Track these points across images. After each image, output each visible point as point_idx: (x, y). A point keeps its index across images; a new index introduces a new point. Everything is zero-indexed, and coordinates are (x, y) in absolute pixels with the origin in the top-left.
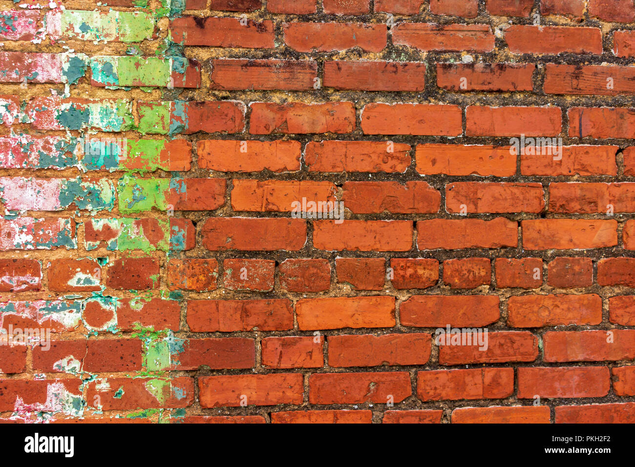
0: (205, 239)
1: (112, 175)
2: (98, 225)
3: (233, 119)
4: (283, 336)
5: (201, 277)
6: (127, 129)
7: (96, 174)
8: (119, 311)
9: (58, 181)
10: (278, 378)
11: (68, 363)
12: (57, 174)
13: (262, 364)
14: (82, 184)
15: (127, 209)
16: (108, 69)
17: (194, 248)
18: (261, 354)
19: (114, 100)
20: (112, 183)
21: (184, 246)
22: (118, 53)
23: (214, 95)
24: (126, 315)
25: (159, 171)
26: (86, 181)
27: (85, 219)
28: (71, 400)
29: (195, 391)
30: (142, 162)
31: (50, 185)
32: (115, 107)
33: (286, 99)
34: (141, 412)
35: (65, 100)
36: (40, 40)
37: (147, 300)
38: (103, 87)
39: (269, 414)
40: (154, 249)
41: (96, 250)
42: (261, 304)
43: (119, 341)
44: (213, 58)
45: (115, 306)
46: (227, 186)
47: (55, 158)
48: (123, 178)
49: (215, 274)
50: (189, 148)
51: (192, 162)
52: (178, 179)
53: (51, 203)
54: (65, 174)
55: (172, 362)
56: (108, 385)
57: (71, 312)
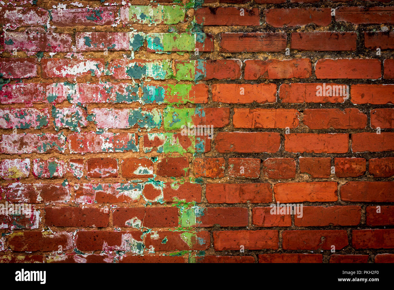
0: (217, 146)
1: (160, 106)
2: (151, 137)
3: (234, 71)
4: (266, 206)
5: (215, 169)
6: (169, 78)
7: (150, 106)
8: (164, 190)
9: (128, 110)
10: (262, 233)
11: (134, 221)
12: (127, 106)
13: (252, 224)
14: (142, 112)
15: (169, 127)
16: (157, 41)
17: (210, 151)
18: (252, 218)
19: (161, 60)
20: (160, 111)
21: (204, 150)
22: (163, 31)
23: (222, 56)
24: (168, 192)
25: (188, 103)
26: (144, 110)
27: (144, 133)
28: (136, 244)
29: (211, 240)
30: (178, 98)
31: (123, 113)
32: (161, 64)
33: (267, 57)
34: (178, 252)
35: (132, 61)
36: (117, 25)
37: (181, 183)
38: (154, 53)
39: (257, 255)
40: (186, 151)
41: (150, 152)
42: (252, 186)
43: (164, 208)
44: (221, 33)
45: (162, 187)
46: (230, 113)
47: (125, 96)
48: (167, 108)
49: (223, 167)
50: (206, 89)
51: (208, 98)
52: (200, 108)
53: (124, 124)
54: (132, 106)
55: (197, 222)
56: (158, 235)
57: (136, 190)
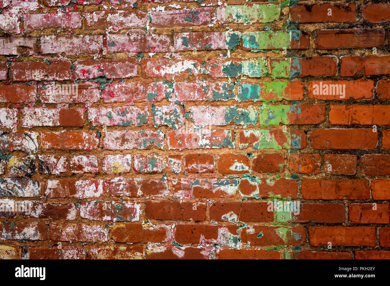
0: (312, 142)
1: (255, 104)
2: (247, 134)
3: (330, 67)
4: (362, 203)
5: (310, 166)
6: (264, 76)
7: (246, 103)
8: (260, 186)
9: (224, 108)
10: (359, 229)
11: (230, 216)
12: (223, 104)
13: (349, 220)
14: (238, 109)
15: (264, 124)
16: (252, 40)
17: (305, 148)
18: (348, 214)
19: (257, 58)
20: (255, 108)
21: (299, 147)
22: (259, 30)
23: (318, 53)
24: (264, 188)
25: (284, 100)
26: (240, 107)
27: (240, 130)
28: (232, 238)
29: (306, 236)
30: (273, 95)
31: (219, 110)
32: (257, 62)
33: (364, 53)
34: (273, 247)
35: (228, 60)
36: (213, 25)
37: (277, 179)
38: (250, 51)
39: (354, 252)
40: (281, 148)
41: (246, 148)
42: (349, 183)
43: (260, 203)
44: (317, 30)
45: (258, 182)
46: (326, 109)
47: (222, 94)
48: (262, 105)
49: (318, 164)
50: (302, 86)
51: (304, 95)
52: (295, 105)
53: (220, 121)
54: (228, 103)
55: (292, 217)
56: (253, 230)
57: (232, 185)
